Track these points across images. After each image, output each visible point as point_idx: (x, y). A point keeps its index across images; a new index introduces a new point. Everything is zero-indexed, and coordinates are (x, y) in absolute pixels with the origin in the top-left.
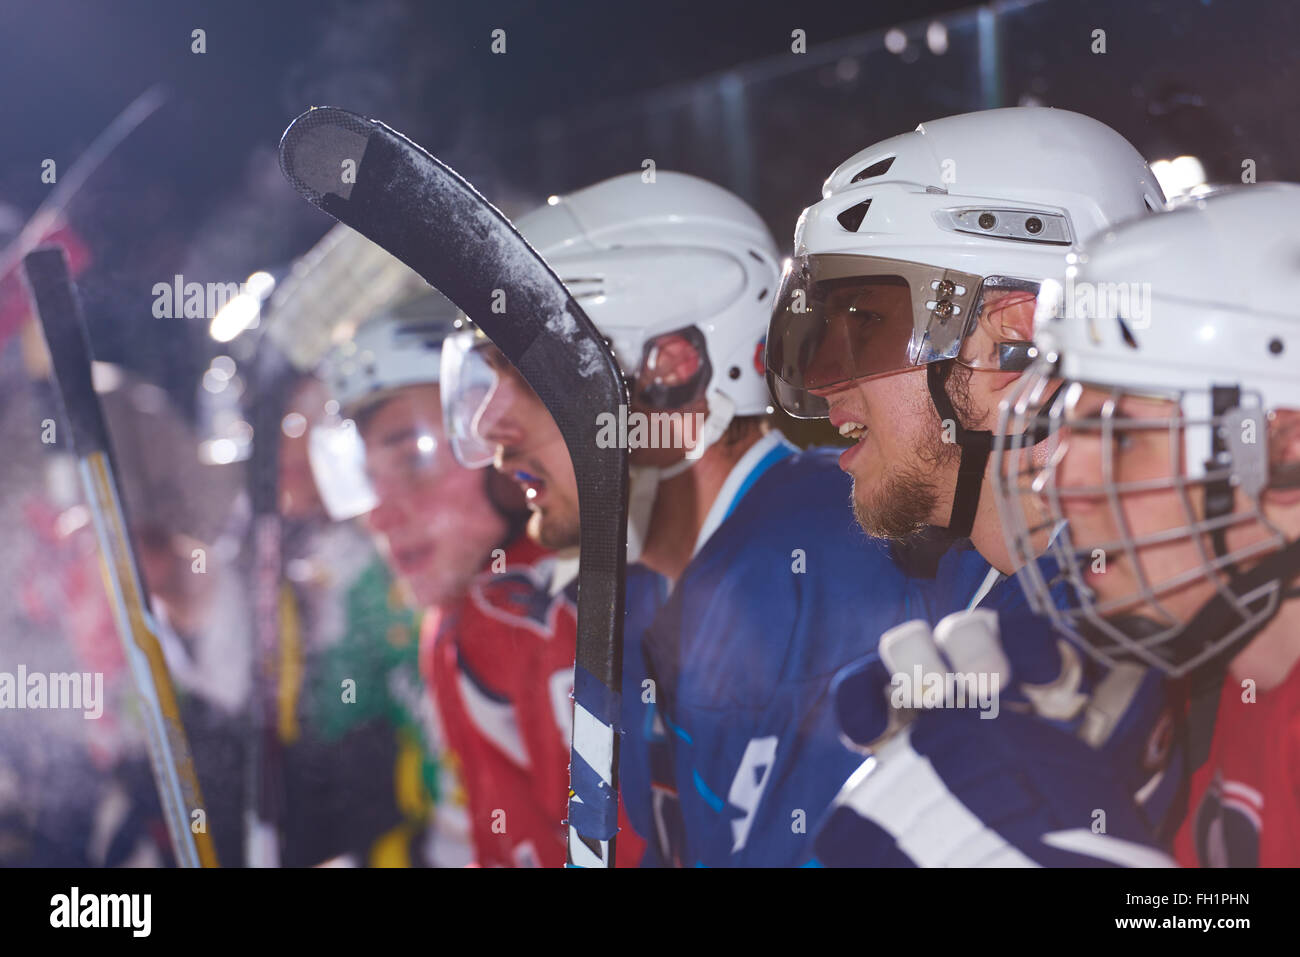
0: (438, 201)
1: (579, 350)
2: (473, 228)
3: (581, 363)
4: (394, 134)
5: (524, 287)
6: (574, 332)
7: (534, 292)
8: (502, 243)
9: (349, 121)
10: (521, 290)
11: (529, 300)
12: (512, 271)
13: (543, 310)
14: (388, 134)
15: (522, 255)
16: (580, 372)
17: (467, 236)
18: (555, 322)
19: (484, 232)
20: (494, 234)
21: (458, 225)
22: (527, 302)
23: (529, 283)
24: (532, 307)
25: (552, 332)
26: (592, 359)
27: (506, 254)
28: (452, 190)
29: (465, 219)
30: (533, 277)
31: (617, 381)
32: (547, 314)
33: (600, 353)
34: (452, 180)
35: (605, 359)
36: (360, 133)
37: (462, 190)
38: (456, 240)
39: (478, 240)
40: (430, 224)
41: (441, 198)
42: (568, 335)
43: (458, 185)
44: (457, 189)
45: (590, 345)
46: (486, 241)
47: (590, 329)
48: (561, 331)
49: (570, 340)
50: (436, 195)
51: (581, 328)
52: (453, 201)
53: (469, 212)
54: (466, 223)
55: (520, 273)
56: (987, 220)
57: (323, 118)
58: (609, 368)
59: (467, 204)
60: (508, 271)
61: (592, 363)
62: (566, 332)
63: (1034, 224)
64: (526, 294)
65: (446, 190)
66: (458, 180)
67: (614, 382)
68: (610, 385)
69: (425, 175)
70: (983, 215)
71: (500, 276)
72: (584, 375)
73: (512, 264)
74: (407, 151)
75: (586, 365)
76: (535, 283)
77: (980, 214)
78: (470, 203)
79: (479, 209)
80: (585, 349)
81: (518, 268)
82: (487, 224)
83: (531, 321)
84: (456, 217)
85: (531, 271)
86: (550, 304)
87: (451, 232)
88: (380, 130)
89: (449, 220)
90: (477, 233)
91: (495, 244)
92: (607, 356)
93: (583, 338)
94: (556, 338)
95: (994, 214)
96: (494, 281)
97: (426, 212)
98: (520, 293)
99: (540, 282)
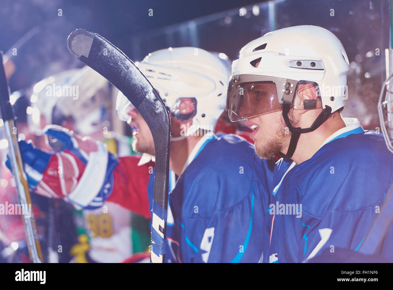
0: (114, 58)
1: (155, 104)
2: (124, 66)
3: (156, 108)
4: (101, 37)
5: (140, 85)
6: (154, 99)
7: (143, 86)
8: (133, 71)
9: (88, 33)
10: (139, 86)
11: (141, 89)
12: (136, 80)
13: (145, 92)
14: (99, 37)
15: (139, 75)
16: (156, 111)
17: (123, 69)
18: (149, 96)
19: (128, 68)
20: (130, 68)
21: (120, 66)
22: (140, 89)
23: (141, 84)
24: (142, 91)
25: (148, 99)
26: (159, 107)
27: (134, 75)
28: (118, 55)
29: (122, 64)
30: (142, 82)
31: (167, 114)
32: (146, 93)
33: (162, 105)
34: (118, 52)
35: (163, 107)
36: (91, 37)
37: (121, 55)
38: (119, 70)
39: (126, 70)
40: (112, 65)
41: (115, 58)
42: (152, 100)
43: (120, 53)
44: (120, 54)
45: (159, 103)
46: (128, 70)
47: (159, 98)
48: (150, 98)
49: (153, 101)
50: (114, 57)
51: (156, 98)
52: (118, 58)
53: (123, 62)
54: (122, 65)
55: (138, 81)
56: (299, 63)
57: (80, 32)
58: (165, 110)
59: (123, 59)
60: (135, 80)
61: (160, 109)
62: (152, 99)
63: (313, 64)
64: (140, 87)
65: (117, 55)
66: (120, 52)
67: (166, 114)
68: (165, 115)
69: (110, 50)
70: (298, 62)
71: (133, 81)
72: (157, 112)
73: (136, 78)
74: (105, 43)
75: (158, 109)
76: (143, 84)
77: (297, 61)
78: (124, 59)
79: (126, 61)
80: (157, 104)
81: (138, 79)
82: (129, 65)
83: (142, 95)
84: (119, 63)
85: (141, 80)
86: (147, 90)
87: (118, 67)
88: (97, 36)
89: (117, 64)
90: (126, 68)
91: (131, 72)
92: (164, 106)
93: (157, 100)
94: (149, 101)
95: (301, 61)
96: (131, 83)
97: (111, 62)
98: (138, 86)
99: (144, 83)
